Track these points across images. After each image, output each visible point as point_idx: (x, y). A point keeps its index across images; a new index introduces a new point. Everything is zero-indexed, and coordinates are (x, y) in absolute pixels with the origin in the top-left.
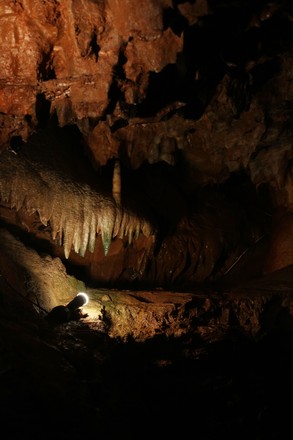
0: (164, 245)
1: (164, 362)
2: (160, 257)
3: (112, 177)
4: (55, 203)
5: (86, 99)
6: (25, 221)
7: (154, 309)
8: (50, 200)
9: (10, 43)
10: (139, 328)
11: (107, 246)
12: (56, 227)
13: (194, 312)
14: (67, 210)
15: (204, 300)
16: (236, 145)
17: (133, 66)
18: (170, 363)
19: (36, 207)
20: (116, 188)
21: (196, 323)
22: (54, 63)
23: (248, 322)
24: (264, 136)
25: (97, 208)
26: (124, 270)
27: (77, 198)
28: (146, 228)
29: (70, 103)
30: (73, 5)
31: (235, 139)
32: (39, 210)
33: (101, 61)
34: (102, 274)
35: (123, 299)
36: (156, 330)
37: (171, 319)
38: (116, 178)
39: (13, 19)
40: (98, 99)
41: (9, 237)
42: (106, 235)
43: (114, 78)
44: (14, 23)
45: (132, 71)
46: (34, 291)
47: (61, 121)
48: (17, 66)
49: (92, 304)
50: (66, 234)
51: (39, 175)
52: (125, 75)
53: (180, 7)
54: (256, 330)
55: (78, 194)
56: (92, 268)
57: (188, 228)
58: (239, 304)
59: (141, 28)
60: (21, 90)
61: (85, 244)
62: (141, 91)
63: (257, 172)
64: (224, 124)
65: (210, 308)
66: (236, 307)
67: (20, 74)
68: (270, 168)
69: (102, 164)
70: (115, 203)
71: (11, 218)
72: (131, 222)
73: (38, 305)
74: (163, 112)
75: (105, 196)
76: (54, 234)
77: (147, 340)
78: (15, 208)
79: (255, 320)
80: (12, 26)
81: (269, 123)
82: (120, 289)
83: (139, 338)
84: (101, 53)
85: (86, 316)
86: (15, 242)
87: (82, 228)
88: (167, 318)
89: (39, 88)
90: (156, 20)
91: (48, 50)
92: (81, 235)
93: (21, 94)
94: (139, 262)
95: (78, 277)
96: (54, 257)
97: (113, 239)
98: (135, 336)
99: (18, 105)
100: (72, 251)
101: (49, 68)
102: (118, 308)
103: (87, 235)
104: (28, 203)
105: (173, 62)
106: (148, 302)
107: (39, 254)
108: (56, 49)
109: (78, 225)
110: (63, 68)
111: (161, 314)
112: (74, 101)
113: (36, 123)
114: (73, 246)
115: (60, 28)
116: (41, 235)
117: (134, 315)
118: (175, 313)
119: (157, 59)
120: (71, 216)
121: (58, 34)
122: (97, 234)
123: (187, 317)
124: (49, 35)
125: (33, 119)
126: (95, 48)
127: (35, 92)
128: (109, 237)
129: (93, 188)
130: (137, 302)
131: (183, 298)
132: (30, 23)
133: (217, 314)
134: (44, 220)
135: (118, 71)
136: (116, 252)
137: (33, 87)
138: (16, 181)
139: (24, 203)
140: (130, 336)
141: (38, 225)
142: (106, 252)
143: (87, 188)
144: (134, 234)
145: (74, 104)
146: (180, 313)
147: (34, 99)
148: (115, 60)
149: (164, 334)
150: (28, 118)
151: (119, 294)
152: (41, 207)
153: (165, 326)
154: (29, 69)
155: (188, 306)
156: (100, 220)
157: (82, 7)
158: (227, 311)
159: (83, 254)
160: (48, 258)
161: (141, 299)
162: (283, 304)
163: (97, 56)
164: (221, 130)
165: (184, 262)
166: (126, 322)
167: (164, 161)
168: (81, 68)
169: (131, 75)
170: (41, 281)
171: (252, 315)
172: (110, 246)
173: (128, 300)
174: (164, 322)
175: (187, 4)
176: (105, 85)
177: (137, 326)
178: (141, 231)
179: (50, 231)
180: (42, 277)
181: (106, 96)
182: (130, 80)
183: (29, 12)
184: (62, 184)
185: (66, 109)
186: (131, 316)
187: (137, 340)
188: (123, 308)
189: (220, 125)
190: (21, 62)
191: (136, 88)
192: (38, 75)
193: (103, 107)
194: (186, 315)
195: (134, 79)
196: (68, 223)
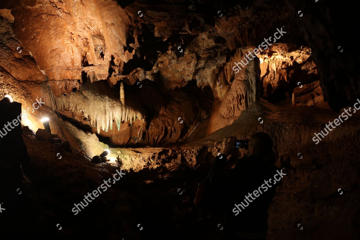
0: (152, 124)
1: (149, 181)
2: (150, 130)
3: (119, 91)
4: (91, 106)
5: (100, 73)
6: (77, 116)
7: (143, 156)
8: (89, 105)
9: (70, 53)
10: (136, 166)
11: (119, 126)
12: (92, 118)
13: (163, 157)
14: (98, 110)
15: (169, 150)
16: (184, 69)
17: (117, 60)
18: (152, 182)
19: (82, 109)
20: (122, 96)
21: (164, 162)
22: (87, 59)
23: (191, 160)
24: (197, 65)
25: (113, 107)
26: (130, 138)
27: (102, 103)
28: (139, 116)
29: (95, 74)
30: (93, 41)
31: (183, 66)
32: (83, 111)
33: (105, 60)
34: (119, 141)
35: (128, 152)
36: (144, 166)
37: (152, 160)
38: (122, 91)
39: (71, 45)
40: (105, 73)
41: (70, 125)
42: (118, 120)
43: (110, 66)
44: (71, 46)
45: (117, 62)
46: (84, 150)
47: (92, 80)
48: (73, 62)
49: (112, 155)
50: (98, 122)
51: (82, 94)
52: (114, 63)
53: (130, 45)
54: (194, 163)
55: (103, 101)
56: (113, 138)
57: (165, 113)
58: (186, 151)
59: (117, 53)
60: (76, 71)
61: (108, 126)
62: (121, 69)
63: (200, 81)
64: (175, 60)
65: (171, 154)
66: (184, 153)
67: (75, 65)
68: (206, 78)
69: (114, 84)
70: (122, 104)
71: (69, 115)
72: (131, 113)
73: (86, 155)
74: (132, 72)
75: (116, 101)
76: (92, 122)
77: (140, 171)
78: (71, 110)
79: (194, 159)
80: (71, 47)
81: (198, 58)
82: (127, 148)
83: (136, 170)
84: (105, 57)
85: (109, 160)
86: (73, 127)
87: (105, 118)
88: (150, 160)
89: (82, 69)
90: (122, 50)
91: (85, 55)
92: (105, 121)
93: (76, 72)
94: (138, 133)
95: (105, 143)
96: (92, 133)
97: (123, 122)
98: (134, 169)
99: (74, 76)
100: (101, 130)
101: (86, 61)
102: (125, 156)
103: (108, 122)
104: (78, 108)
105: (132, 58)
106: (141, 153)
107: (85, 132)
108: (88, 54)
109: (104, 116)
110: (91, 60)
111: (146, 158)
112: (96, 73)
113: (82, 82)
114: (101, 127)
115: (89, 48)
116: (85, 123)
117: (133, 159)
118: (153, 158)
119: (126, 58)
120: (100, 112)
121: (88, 49)
122: (113, 121)
123: (160, 159)
124: (84, 50)
125: (81, 81)
126: (102, 55)
127: (81, 71)
128: (120, 121)
129: (110, 97)
130: (135, 153)
131: (158, 150)
132: (77, 46)
133: (175, 157)
134: (86, 115)
135: (112, 63)
136: (125, 129)
137: (80, 69)
138: (71, 97)
139: (76, 108)
140: (131, 170)
141: (83, 118)
142: (119, 130)
143: (107, 98)
144: (133, 119)
145: (96, 75)
146: (156, 157)
147: (81, 74)
148: (110, 59)
149: (148, 168)
150: (79, 81)
151: (126, 150)
152: (84, 109)
153: (149, 164)
154: (78, 63)
155: (160, 154)
156: (114, 113)
157: (97, 42)
158: (180, 155)
159: (107, 131)
160: (89, 134)
161: (137, 152)
162: (209, 150)
163: (103, 58)
164: (174, 64)
165: (163, 132)
166: (129, 163)
167: (148, 79)
168: (98, 62)
169: (117, 64)
170: (86, 145)
171: (192, 156)
172: (121, 126)
173: (131, 153)
174: (148, 162)
175: (132, 44)
176: (107, 68)
177: (134, 165)
178: (136, 117)
179: (90, 120)
180: (87, 143)
181: (108, 72)
182: (117, 65)
183: (77, 42)
184: (94, 97)
185: (93, 75)
186: (132, 160)
187: (135, 171)
188: (128, 156)
189: (173, 61)
190: (75, 60)
191: (119, 68)
192: (82, 65)
193: (107, 76)
194: (159, 158)
195: (118, 65)
196: (98, 116)
